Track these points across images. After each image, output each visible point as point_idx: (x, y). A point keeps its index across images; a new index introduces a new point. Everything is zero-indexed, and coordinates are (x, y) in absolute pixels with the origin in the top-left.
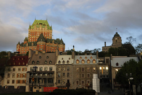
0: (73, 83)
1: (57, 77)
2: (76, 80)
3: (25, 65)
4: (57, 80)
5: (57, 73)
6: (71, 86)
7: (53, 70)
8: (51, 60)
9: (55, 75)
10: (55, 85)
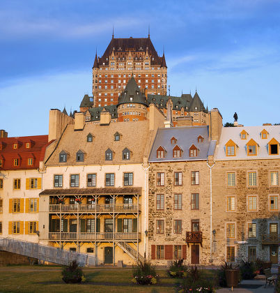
0: (214, 232)
1: (151, 211)
2: (228, 219)
3: (35, 167)
4: (151, 223)
5: (152, 193)
6: (204, 242)
7: (136, 185)
8: (130, 148)
9: (144, 202)
10: (145, 239)
